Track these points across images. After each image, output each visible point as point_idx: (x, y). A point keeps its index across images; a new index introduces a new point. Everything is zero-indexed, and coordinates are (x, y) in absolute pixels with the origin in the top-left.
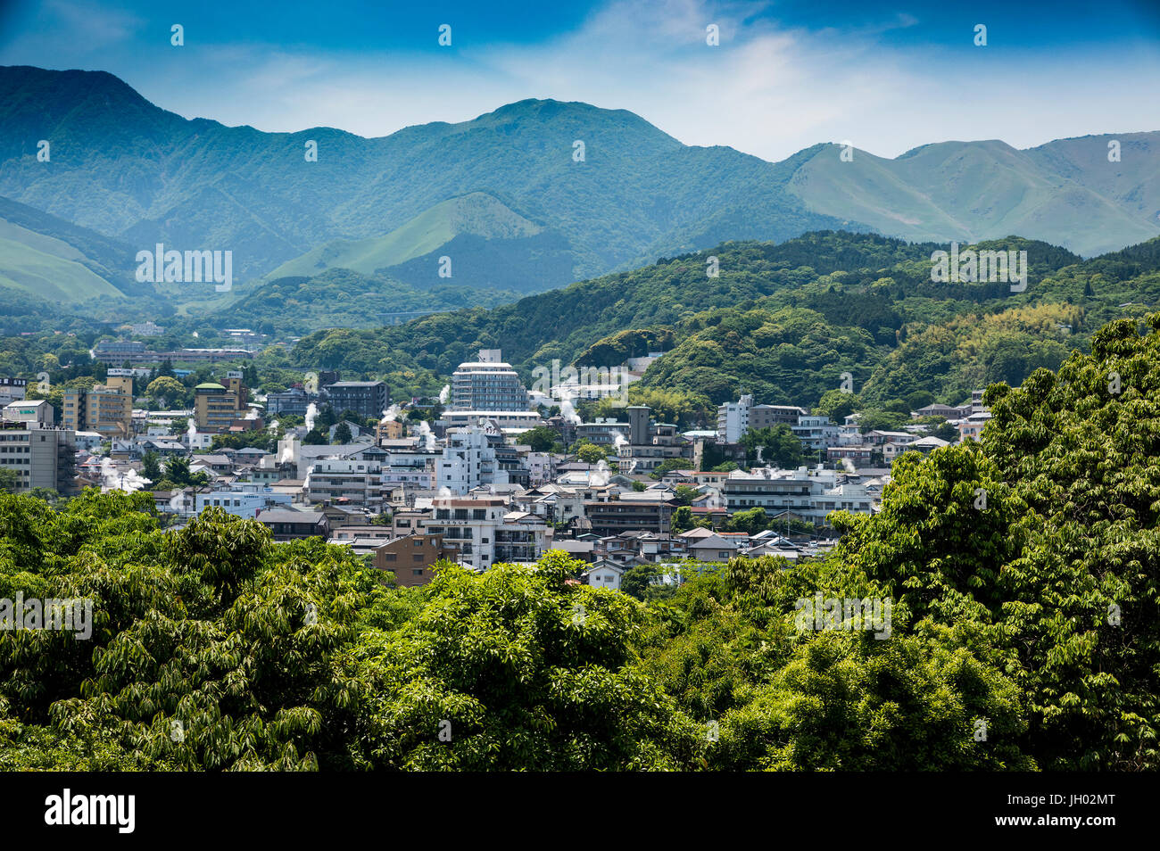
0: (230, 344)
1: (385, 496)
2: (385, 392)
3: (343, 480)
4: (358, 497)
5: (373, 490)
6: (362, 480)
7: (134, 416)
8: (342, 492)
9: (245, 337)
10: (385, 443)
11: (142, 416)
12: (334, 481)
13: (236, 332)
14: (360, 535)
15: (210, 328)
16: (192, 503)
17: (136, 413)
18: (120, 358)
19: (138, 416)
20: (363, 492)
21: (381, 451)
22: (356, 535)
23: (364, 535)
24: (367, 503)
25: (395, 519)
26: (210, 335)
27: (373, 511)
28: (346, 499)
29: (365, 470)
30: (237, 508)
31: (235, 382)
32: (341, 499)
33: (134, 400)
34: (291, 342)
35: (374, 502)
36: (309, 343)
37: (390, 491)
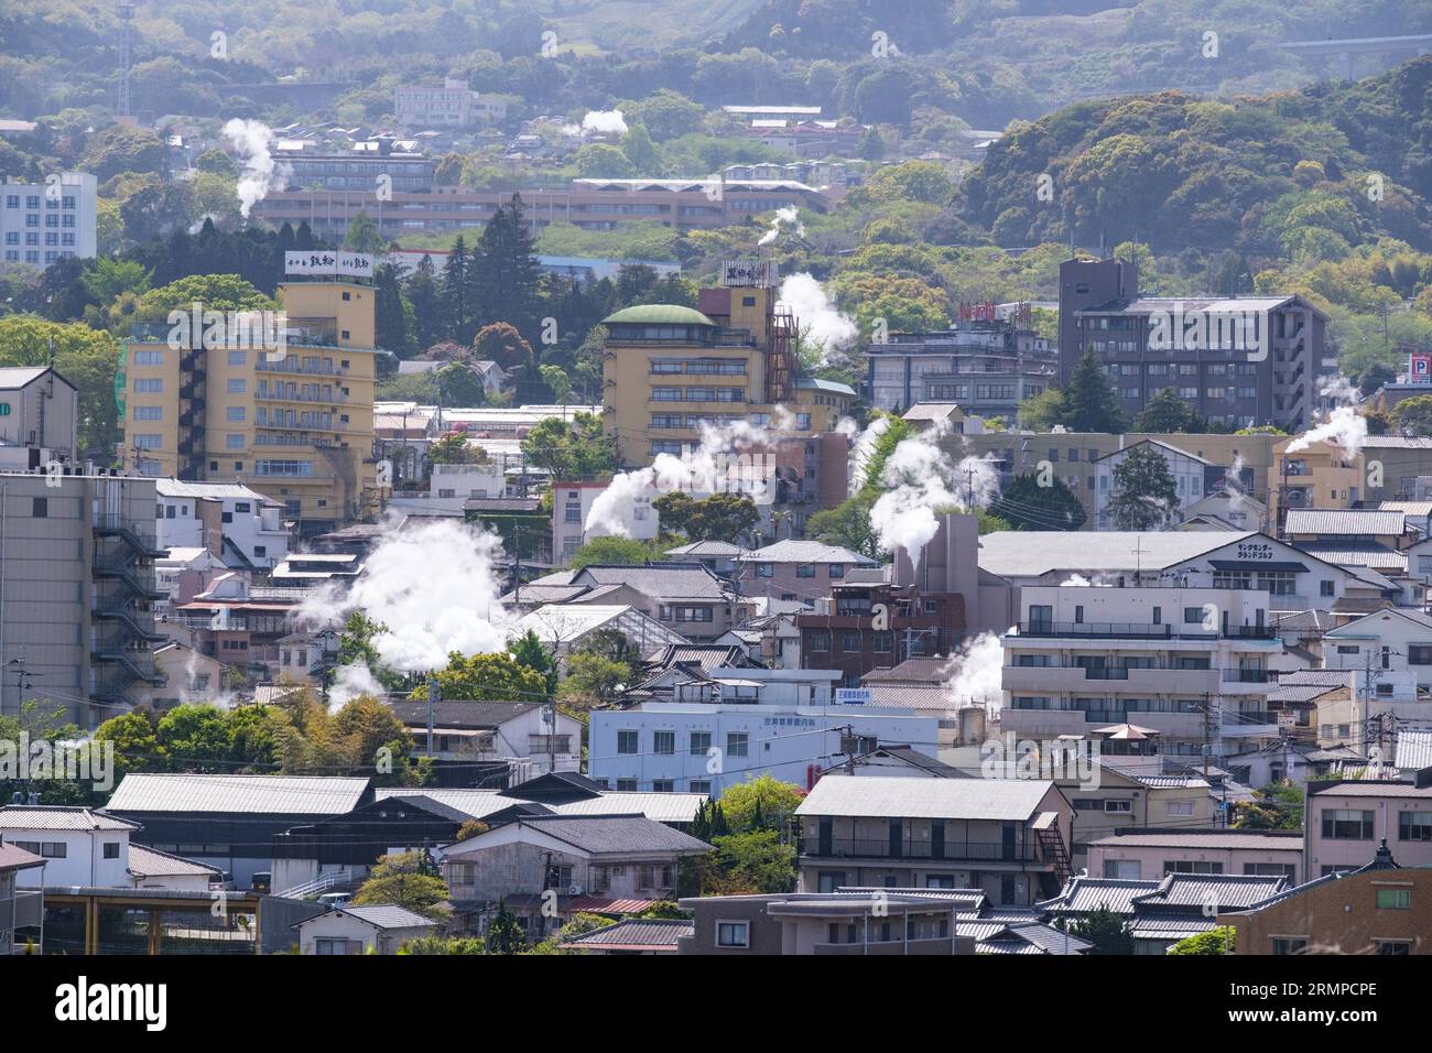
0: (743, 157)
1: (1289, 721)
2: (1307, 332)
3: (1130, 662)
4: (1189, 724)
5: (1243, 699)
6: (1202, 662)
7: (381, 423)
8: (1126, 708)
9: (804, 138)
10: (1298, 522)
11: (412, 424)
12: (1095, 667)
13: (771, 117)
14: (1184, 866)
15: (670, 99)
16: (575, 743)
17: (389, 415)
18: (345, 212)
19: (397, 424)
20: (1203, 705)
21: (1281, 555)
22: (1169, 866)
23: (1202, 866)
24: (1218, 749)
25: (1318, 806)
26: (670, 124)
27: (1243, 776)
28: (1140, 731)
29: (1212, 624)
30: (738, 762)
31: (749, 302)
32: (1121, 732)
33: (385, 369)
34: (965, 149)
35: (1245, 747)
36: (1033, 152)
37: (1308, 706)
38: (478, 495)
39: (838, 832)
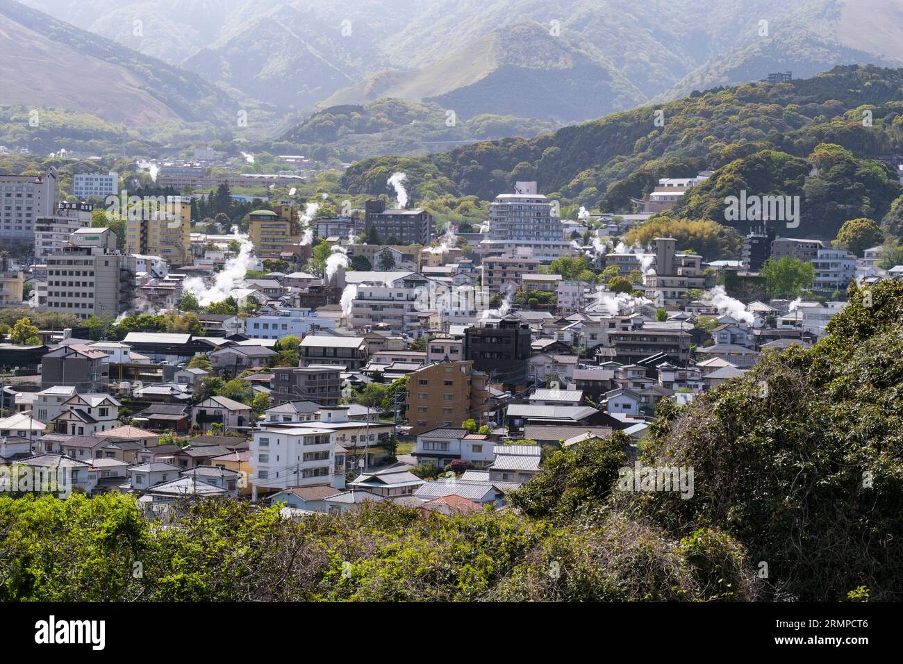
0: (284, 169)
1: (423, 321)
2: (428, 219)
3: (383, 307)
4: (398, 322)
5: (412, 316)
6: (402, 307)
7: (192, 239)
8: (382, 318)
9: (299, 164)
10: (425, 269)
11: (199, 239)
12: (374, 307)
13: (291, 159)
14: (397, 360)
15: (266, 154)
16: (243, 325)
17: (194, 237)
18: (181, 182)
19: (196, 239)
20: (402, 317)
21: (421, 278)
22: (393, 359)
23: (401, 359)
24: (405, 329)
25: (430, 345)
26: (265, 160)
27: (411, 335)
28: (386, 325)
29: (404, 297)
30: (284, 331)
31: (286, 210)
32: (381, 325)
33: (193, 225)
34: (341, 168)
35: (412, 328)
36: (358, 170)
37: (428, 318)
38: (217, 259)
39: (310, 350)
